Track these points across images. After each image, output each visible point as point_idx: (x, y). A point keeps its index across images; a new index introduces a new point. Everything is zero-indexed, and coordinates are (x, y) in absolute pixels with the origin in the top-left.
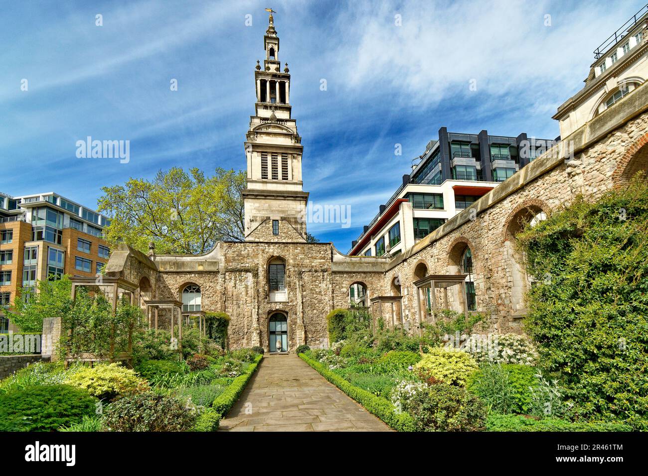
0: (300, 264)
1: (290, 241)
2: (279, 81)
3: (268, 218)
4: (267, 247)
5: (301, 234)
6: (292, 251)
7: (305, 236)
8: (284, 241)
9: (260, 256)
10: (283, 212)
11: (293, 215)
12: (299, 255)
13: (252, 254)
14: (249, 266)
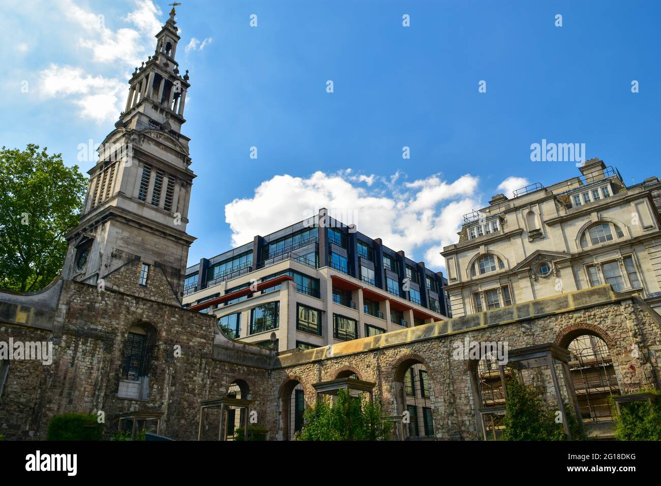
0: (175, 340)
3: (138, 259)
4: (134, 305)
6: (168, 317)
8: (153, 298)
9: (122, 317)
10: (159, 254)
11: (171, 263)
12: (176, 326)
13: (111, 311)
14: (103, 329)
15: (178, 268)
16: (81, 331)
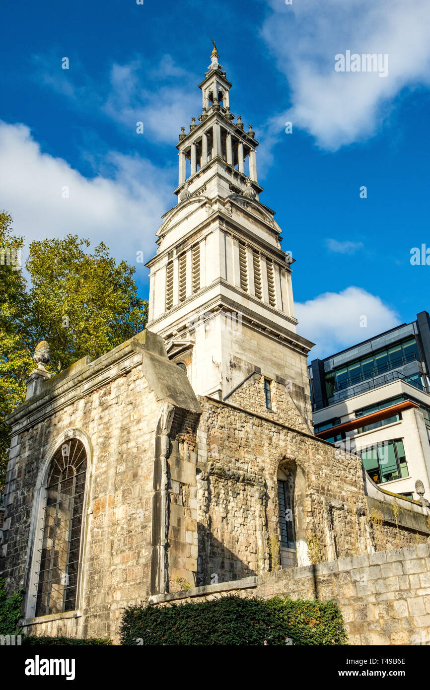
0: (326, 488)
2: (243, 142)
3: (258, 370)
9: (266, 451)
10: (278, 365)
11: (293, 378)
12: (323, 466)
13: (253, 443)
14: (249, 469)
15: (301, 385)
16: (228, 471)
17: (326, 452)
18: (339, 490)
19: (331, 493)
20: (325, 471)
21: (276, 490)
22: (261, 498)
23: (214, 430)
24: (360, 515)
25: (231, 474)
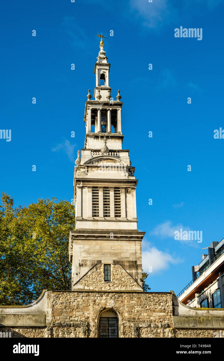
0: (137, 318)
1: (123, 289)
2: (111, 109)
3: (100, 262)
4: (98, 298)
5: (136, 281)
6: (127, 302)
7: (141, 283)
8: (117, 289)
9: (91, 308)
10: (116, 254)
11: (127, 258)
12: (136, 307)
13: (82, 306)
14: (79, 319)
15: (134, 260)
16: (63, 323)
17: (139, 298)
18: (148, 317)
19: (140, 320)
20: (137, 308)
21: (97, 326)
22: (84, 332)
23: (56, 306)
24: (166, 328)
25: (65, 325)
